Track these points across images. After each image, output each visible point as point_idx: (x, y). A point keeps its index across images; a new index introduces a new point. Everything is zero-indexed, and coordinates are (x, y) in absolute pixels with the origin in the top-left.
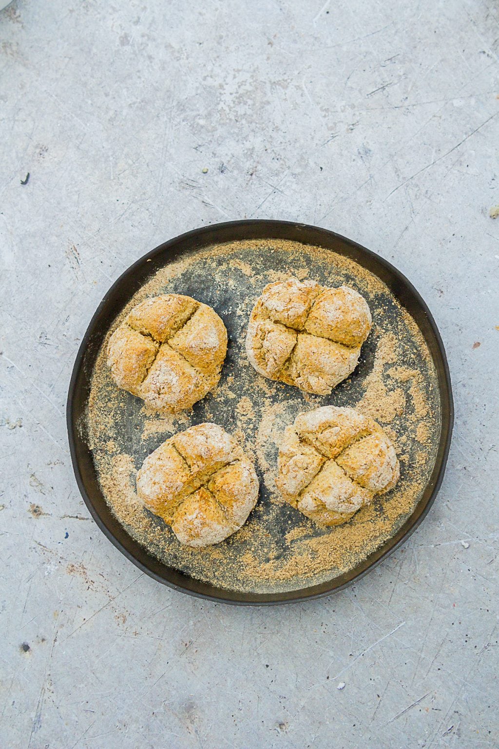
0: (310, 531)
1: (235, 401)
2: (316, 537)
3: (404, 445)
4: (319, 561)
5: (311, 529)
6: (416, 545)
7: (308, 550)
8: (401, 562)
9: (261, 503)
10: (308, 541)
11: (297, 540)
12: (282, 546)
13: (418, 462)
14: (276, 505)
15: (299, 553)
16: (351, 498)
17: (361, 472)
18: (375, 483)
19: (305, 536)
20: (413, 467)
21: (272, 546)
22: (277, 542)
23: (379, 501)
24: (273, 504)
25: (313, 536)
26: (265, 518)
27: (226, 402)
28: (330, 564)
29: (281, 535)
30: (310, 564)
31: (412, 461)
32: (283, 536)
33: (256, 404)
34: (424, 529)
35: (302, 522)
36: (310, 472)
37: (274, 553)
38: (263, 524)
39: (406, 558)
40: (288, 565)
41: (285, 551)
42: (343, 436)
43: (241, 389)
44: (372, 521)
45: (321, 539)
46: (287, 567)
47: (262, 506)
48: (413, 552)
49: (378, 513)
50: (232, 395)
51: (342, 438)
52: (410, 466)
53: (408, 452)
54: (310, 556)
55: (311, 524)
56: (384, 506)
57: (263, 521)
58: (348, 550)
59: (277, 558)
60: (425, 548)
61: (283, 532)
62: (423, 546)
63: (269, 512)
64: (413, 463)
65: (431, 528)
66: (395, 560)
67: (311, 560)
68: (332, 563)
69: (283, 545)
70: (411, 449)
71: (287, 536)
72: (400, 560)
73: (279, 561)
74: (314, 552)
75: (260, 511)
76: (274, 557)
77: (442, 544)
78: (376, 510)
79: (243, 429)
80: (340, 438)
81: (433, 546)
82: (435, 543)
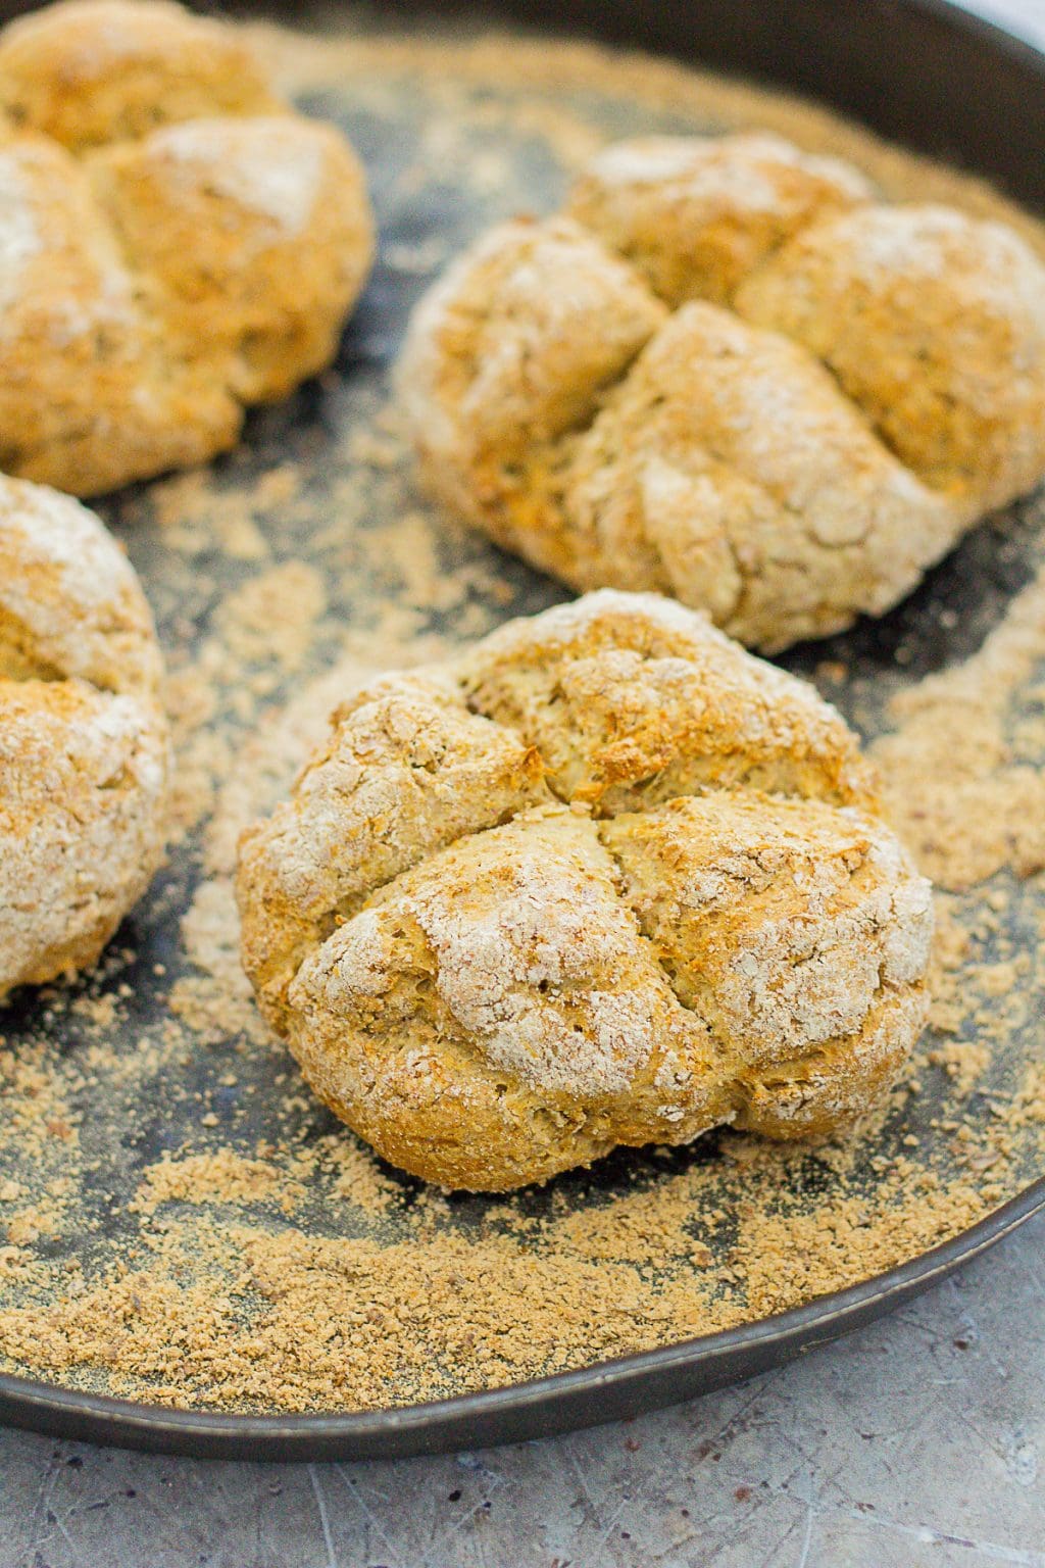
0: (293, 1197)
1: (248, 568)
2: (309, 1229)
3: (988, 1004)
4: (259, 1344)
5: (303, 1190)
6: (834, 1495)
7: (231, 1276)
8: (710, 1544)
9: (116, 991)
10: (251, 1234)
11: (199, 1209)
12: (106, 1208)
13: (1026, 1103)
14: (186, 1028)
15: (177, 1271)
16: (594, 997)
17: (711, 885)
18: (760, 987)
19: (251, 1208)
20: (990, 1113)
21: (57, 1186)
22: (89, 1180)
23: (734, 1197)
24: (176, 1016)
25: (293, 1223)
26: (97, 1056)
27: (204, 561)
28: (314, 1384)
29: (133, 1156)
30: (204, 1338)
31: (999, 1085)
32: (138, 1165)
33: (338, 611)
34: (914, 1440)
35: (272, 1141)
36: (438, 788)
37: (49, 1218)
38: (73, 1080)
39: (744, 1537)
40: (86, 1302)
41: (108, 1231)
42: (699, 705)
43: (302, 533)
44: (648, 1272)
45: (332, 1248)
46: (74, 1309)
47: (117, 1007)
48: (798, 1521)
49: (699, 1246)
50: (245, 542)
51: (690, 715)
52: (975, 1104)
53: (993, 1040)
54: (224, 1304)
55: (318, 1170)
56: (745, 1229)
57: (82, 1070)
58: (446, 1359)
59: (49, 1249)
60: (875, 1528)
61: (149, 1148)
62: (870, 1517)
63: (134, 1042)
64: (999, 1100)
65: (960, 1444)
66: (680, 1524)
67: (223, 1324)
68: (326, 1385)
69: (114, 1202)
70: (1016, 1034)
71: (166, 1173)
72: (709, 1534)
73: (54, 1266)
74: (261, 1295)
75: (92, 1023)
76: (34, 1236)
77: (983, 1547)
78: (695, 1229)
79: (221, 684)
80: (674, 710)
81: (926, 1536)
82: (946, 1530)
